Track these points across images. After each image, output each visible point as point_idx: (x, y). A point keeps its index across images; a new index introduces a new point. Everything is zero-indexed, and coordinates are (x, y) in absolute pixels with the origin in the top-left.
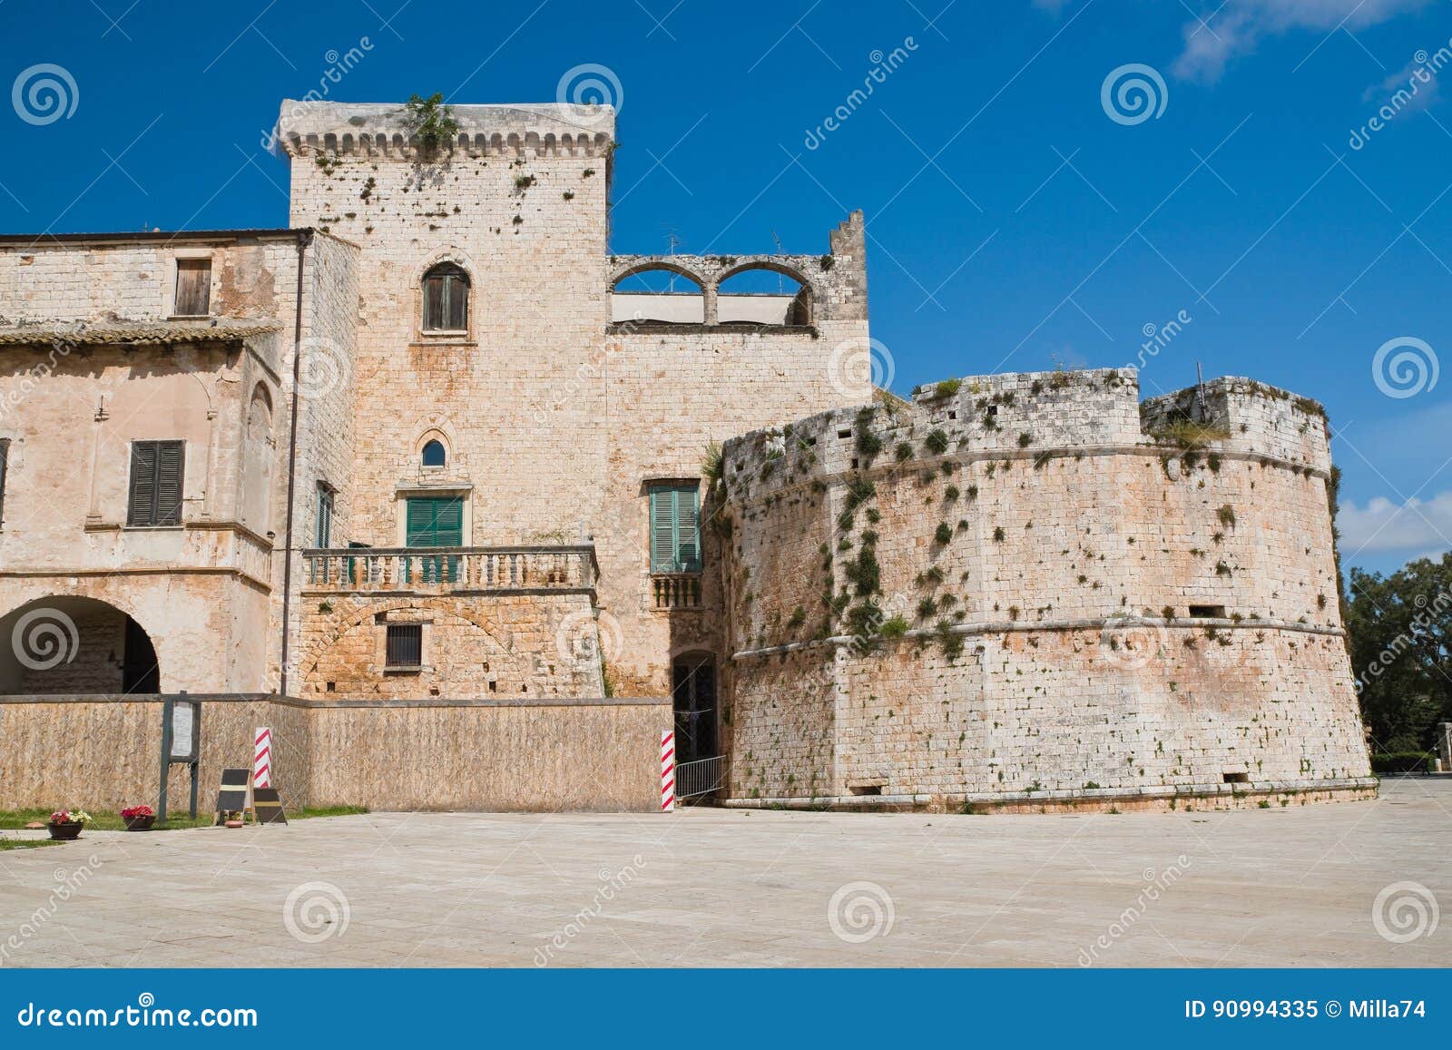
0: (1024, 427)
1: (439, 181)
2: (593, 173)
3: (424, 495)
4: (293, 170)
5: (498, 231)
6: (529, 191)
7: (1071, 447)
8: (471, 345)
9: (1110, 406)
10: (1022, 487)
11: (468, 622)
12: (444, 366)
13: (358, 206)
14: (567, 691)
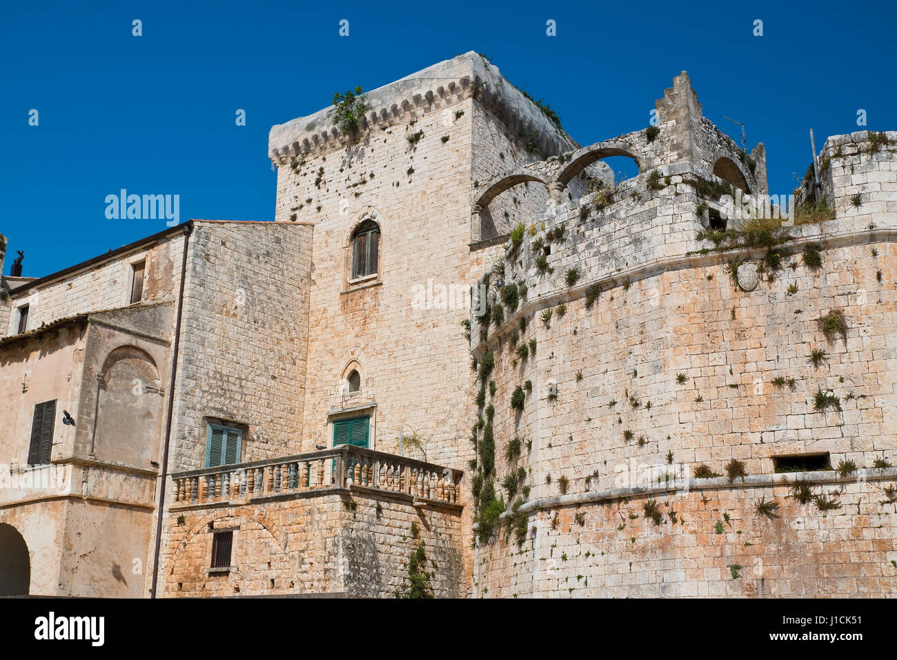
0: (569, 262)
1: (362, 155)
2: (462, 113)
3: (344, 417)
4: (278, 177)
5: (398, 185)
6: (418, 145)
7: (615, 275)
8: (378, 285)
9: (652, 214)
10: (575, 333)
11: (261, 526)
12: (361, 306)
13: (314, 192)
14: (320, 586)
